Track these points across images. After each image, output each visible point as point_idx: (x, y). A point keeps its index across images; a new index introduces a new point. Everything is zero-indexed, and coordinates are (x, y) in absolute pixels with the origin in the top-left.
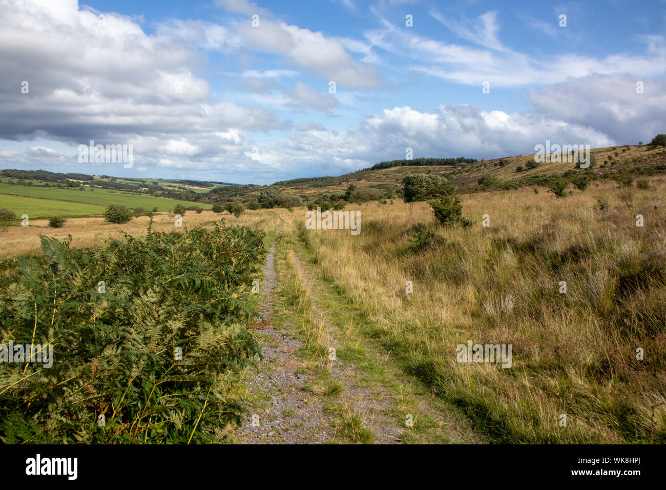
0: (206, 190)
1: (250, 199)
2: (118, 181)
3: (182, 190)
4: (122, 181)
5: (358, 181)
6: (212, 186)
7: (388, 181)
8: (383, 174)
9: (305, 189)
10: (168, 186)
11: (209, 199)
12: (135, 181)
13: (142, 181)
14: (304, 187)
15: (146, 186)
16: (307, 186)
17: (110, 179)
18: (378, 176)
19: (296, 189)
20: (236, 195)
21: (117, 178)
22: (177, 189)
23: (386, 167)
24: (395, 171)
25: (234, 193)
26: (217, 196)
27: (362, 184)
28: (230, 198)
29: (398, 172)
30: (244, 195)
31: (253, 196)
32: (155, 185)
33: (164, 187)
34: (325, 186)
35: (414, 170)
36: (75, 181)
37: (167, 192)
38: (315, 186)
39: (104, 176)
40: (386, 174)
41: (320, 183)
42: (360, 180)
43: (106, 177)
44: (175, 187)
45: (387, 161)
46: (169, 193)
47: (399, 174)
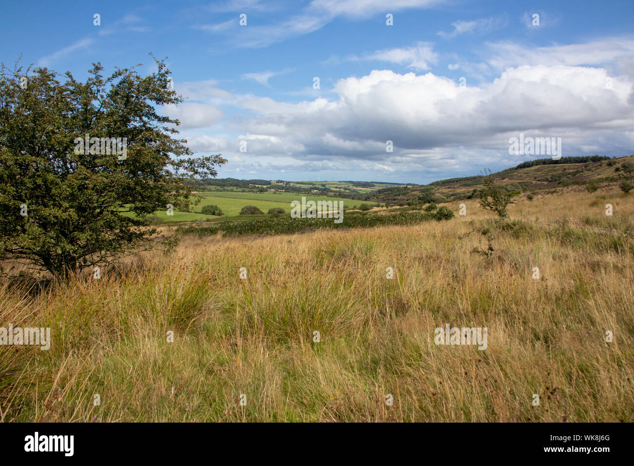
0: (369, 190)
1: (411, 198)
2: (291, 185)
3: (347, 191)
4: (294, 184)
5: (502, 179)
6: (374, 186)
7: (527, 179)
8: (525, 173)
9: (456, 188)
10: (334, 187)
11: (377, 198)
12: (306, 184)
13: (312, 184)
14: (456, 186)
15: (316, 188)
16: (458, 185)
17: (285, 183)
18: (520, 175)
19: (449, 188)
20: (399, 195)
21: (290, 182)
22: (343, 190)
23: (528, 166)
24: (535, 170)
25: (398, 193)
26: (384, 196)
27: (505, 182)
28: (395, 197)
29: (538, 170)
30: (406, 194)
31: (413, 195)
32: (323, 187)
33: (331, 189)
34: (474, 185)
35: (552, 168)
36: (260, 186)
37: (338, 194)
38: (465, 185)
39: (279, 180)
40: (527, 173)
41: (470, 182)
42: (504, 178)
43: (281, 182)
44: (341, 188)
45: (529, 161)
46: (339, 194)
47: (538, 173)
